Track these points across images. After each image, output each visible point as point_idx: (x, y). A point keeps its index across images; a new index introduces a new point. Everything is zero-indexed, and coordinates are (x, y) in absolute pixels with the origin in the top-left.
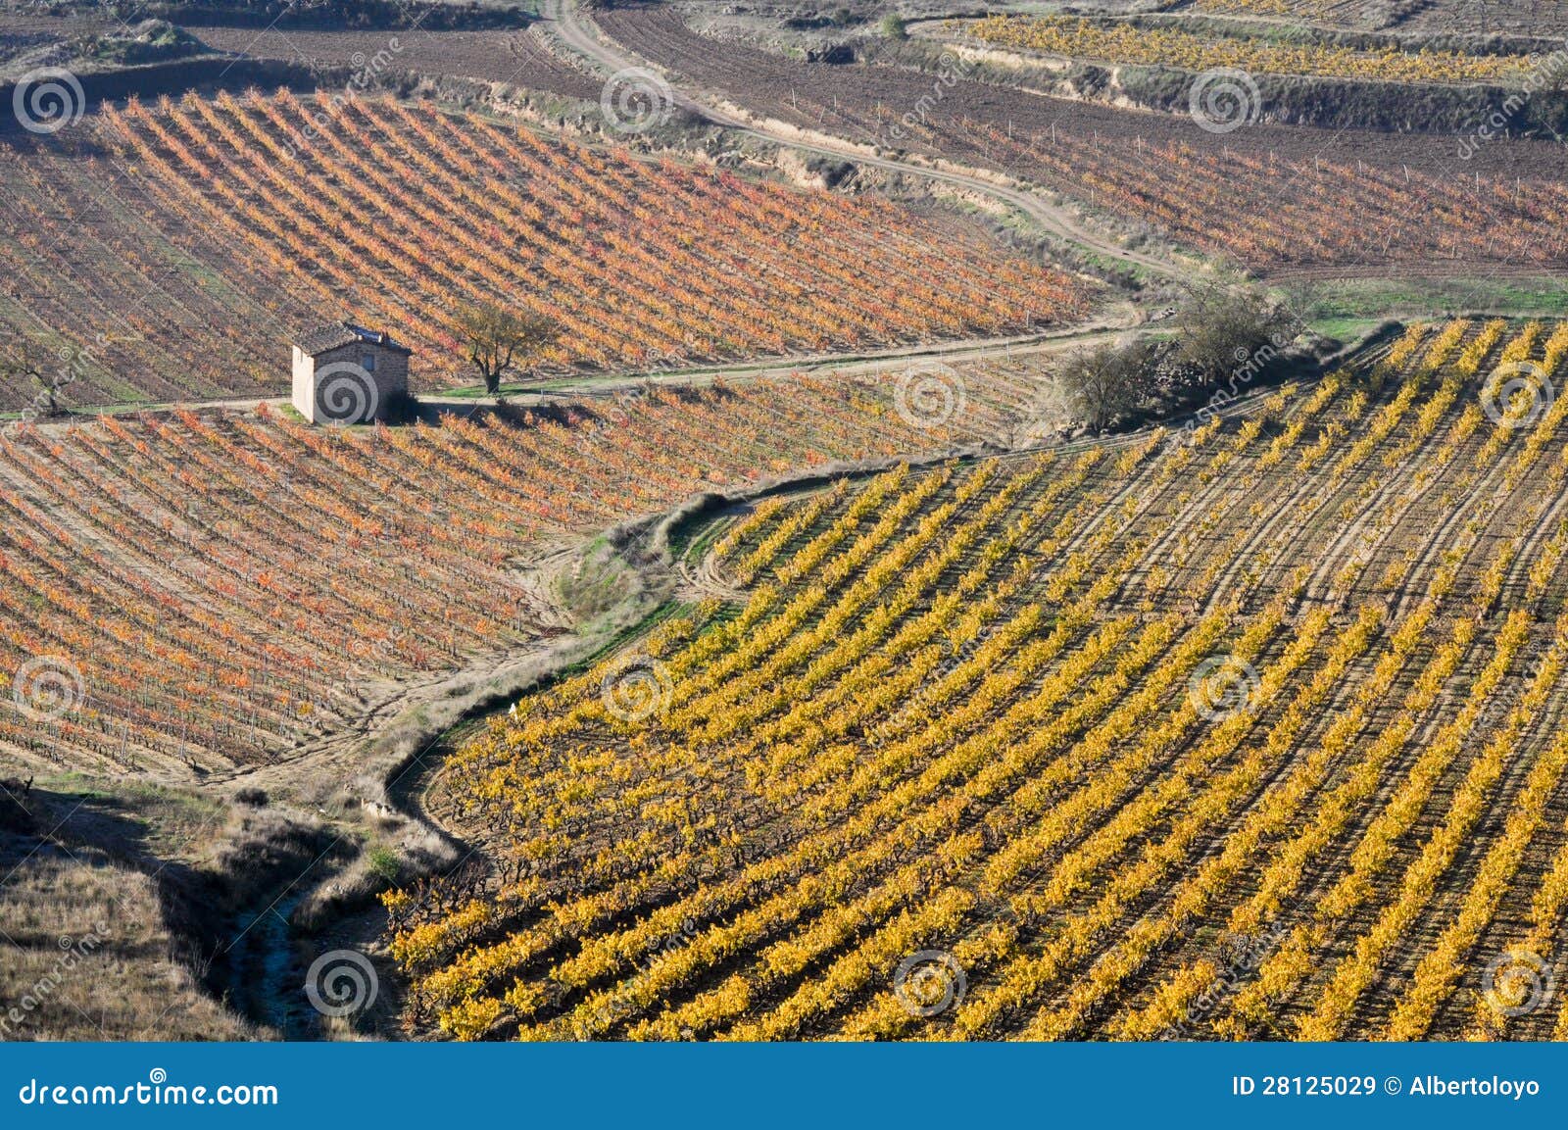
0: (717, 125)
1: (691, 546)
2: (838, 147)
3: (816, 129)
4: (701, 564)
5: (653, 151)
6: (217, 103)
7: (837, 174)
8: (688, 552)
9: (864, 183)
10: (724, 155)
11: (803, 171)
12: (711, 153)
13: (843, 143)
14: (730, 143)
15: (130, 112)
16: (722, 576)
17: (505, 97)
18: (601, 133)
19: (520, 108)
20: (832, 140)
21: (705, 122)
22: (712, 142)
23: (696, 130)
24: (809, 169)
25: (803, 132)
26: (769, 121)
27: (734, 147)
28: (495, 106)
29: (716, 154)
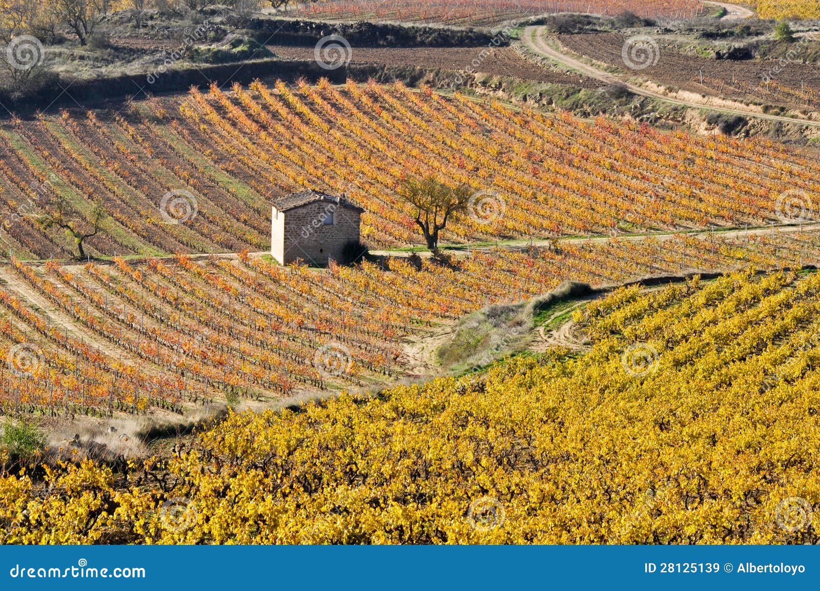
0: (639, 95)
1: (552, 317)
2: (733, 108)
3: (716, 96)
4: (558, 329)
5: (592, 116)
6: (276, 91)
7: (732, 126)
8: (549, 321)
9: (752, 132)
10: (645, 116)
11: (704, 124)
12: (635, 115)
13: (737, 104)
14: (650, 108)
15: (211, 96)
16: (575, 336)
17: (484, 83)
18: (553, 105)
19: (495, 91)
20: (729, 103)
21: (631, 95)
22: (636, 107)
23: (624, 99)
24: (709, 123)
25: (706, 99)
26: (680, 92)
27: (653, 110)
28: (477, 90)
29: (639, 116)
